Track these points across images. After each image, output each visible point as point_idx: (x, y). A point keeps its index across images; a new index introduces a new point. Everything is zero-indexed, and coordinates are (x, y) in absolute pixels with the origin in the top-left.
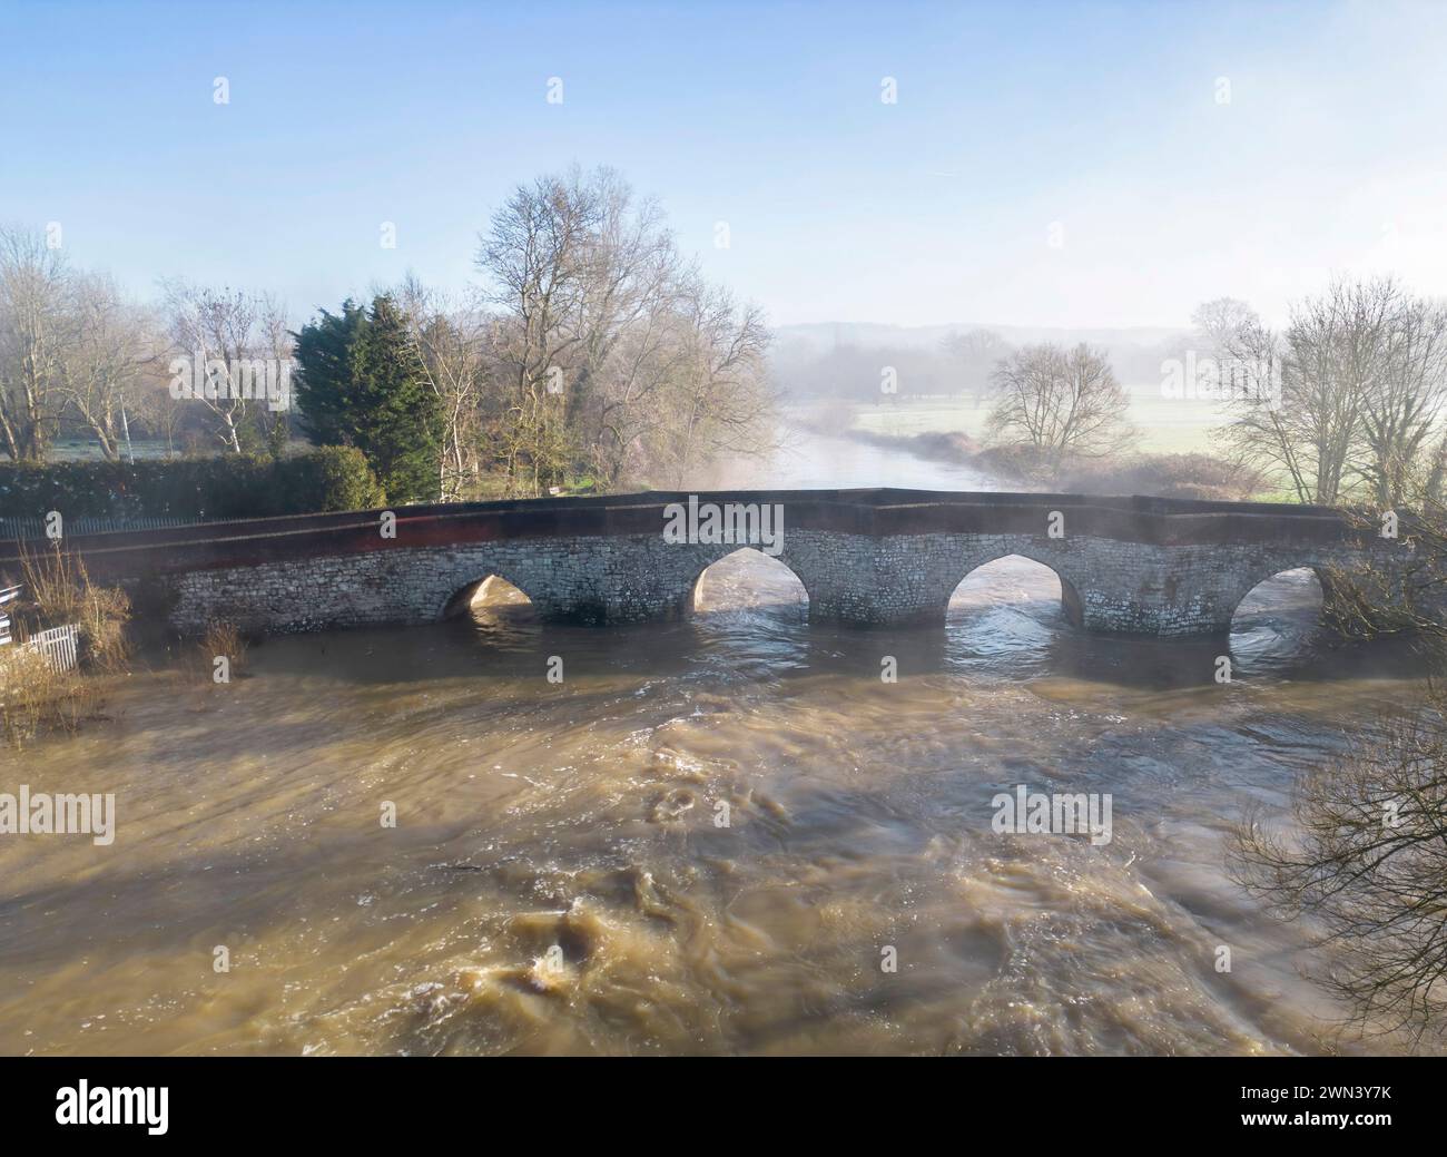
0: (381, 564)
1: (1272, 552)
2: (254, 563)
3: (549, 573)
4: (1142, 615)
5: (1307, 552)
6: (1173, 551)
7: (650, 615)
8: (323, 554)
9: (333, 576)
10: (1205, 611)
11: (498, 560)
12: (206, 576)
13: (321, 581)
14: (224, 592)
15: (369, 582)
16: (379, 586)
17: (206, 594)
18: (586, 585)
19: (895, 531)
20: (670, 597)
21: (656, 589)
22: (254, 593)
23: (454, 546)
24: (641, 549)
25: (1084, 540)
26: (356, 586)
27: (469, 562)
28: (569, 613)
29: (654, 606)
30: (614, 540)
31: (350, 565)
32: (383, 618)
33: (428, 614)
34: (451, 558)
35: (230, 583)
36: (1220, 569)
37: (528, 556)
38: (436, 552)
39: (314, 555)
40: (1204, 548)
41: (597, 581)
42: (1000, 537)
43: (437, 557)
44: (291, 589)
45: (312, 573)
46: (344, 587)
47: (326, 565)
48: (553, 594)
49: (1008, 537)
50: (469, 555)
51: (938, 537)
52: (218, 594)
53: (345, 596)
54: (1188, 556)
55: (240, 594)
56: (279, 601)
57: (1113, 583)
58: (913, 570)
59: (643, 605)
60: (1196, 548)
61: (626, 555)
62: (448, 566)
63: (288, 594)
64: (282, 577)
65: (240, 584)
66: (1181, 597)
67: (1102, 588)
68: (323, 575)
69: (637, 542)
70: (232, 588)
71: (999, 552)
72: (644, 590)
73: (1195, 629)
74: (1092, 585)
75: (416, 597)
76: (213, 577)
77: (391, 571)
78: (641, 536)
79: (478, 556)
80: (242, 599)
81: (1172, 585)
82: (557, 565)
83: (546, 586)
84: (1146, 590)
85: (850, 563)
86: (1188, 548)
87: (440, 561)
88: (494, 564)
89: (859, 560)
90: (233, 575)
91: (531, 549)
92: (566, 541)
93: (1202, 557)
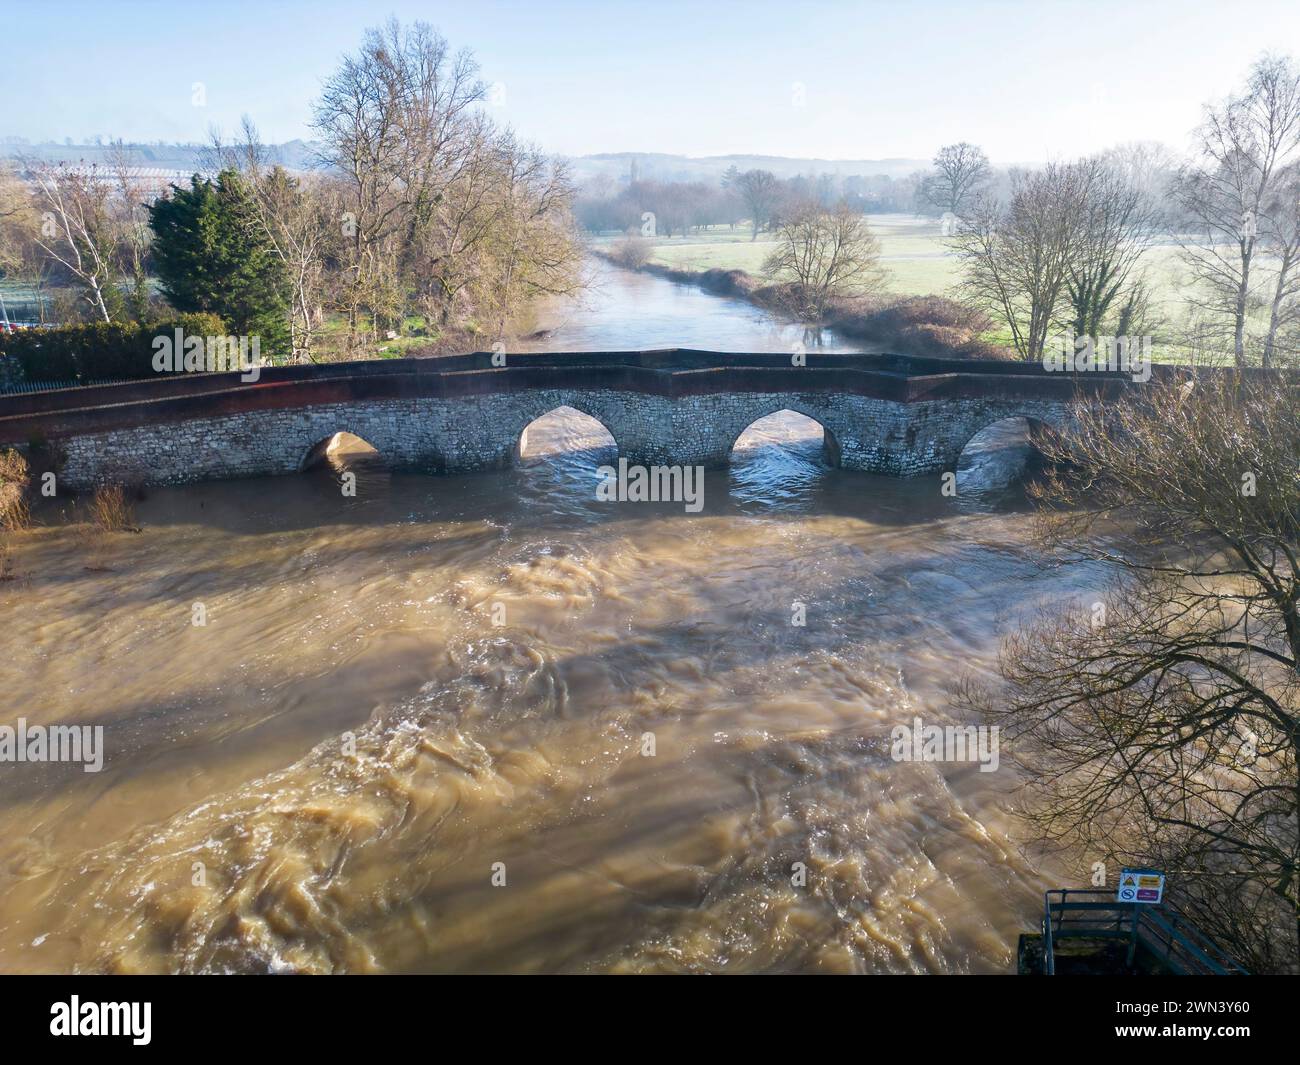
0: (245, 424)
1: (992, 404)
2: (131, 427)
3: (394, 430)
4: (888, 458)
5: (1019, 405)
6: (914, 407)
7: (483, 465)
8: (195, 417)
9: (203, 435)
10: (937, 454)
11: (348, 419)
12: (89, 439)
13: (193, 440)
14: (106, 452)
15: (236, 440)
16: (246, 443)
17: (90, 454)
18: (426, 440)
19: (688, 392)
20: (500, 448)
21: (488, 443)
22: (134, 452)
23: (310, 407)
24: (474, 408)
25: (843, 396)
26: (224, 443)
27: (324, 421)
28: (413, 464)
29: (486, 456)
30: (449, 401)
31: (218, 426)
32: (251, 470)
33: (291, 466)
34: (307, 418)
35: (111, 444)
36: (950, 419)
37: (375, 415)
38: (293, 413)
39: (185, 418)
40: (938, 402)
41: (436, 436)
42: (774, 395)
43: (295, 417)
44: (167, 448)
45: (185, 434)
46: (214, 445)
47: (197, 426)
48: (398, 447)
49: (781, 395)
50: (323, 415)
51: (723, 396)
52: (101, 454)
53: (216, 452)
54: (926, 410)
55: (121, 453)
56: (157, 458)
57: (865, 432)
58: (704, 425)
59: (477, 455)
60: (932, 402)
61: (460, 413)
62: (305, 425)
63: (164, 452)
64: (158, 438)
65: (120, 446)
66: (918, 443)
67: (856, 436)
68: (194, 435)
69: (471, 402)
70: (112, 448)
71: (774, 408)
72: (477, 443)
73: (929, 468)
74: (848, 434)
75: (279, 452)
76: (95, 440)
77: (255, 430)
78: (473, 397)
79: (331, 416)
80: (123, 458)
81: (911, 435)
82: (400, 423)
83: (392, 440)
84: (891, 438)
85: (651, 419)
86: (925, 403)
87: (298, 421)
88: (345, 422)
89: (660, 417)
90: (113, 438)
91: (377, 409)
92: (408, 402)
93: (936, 411)
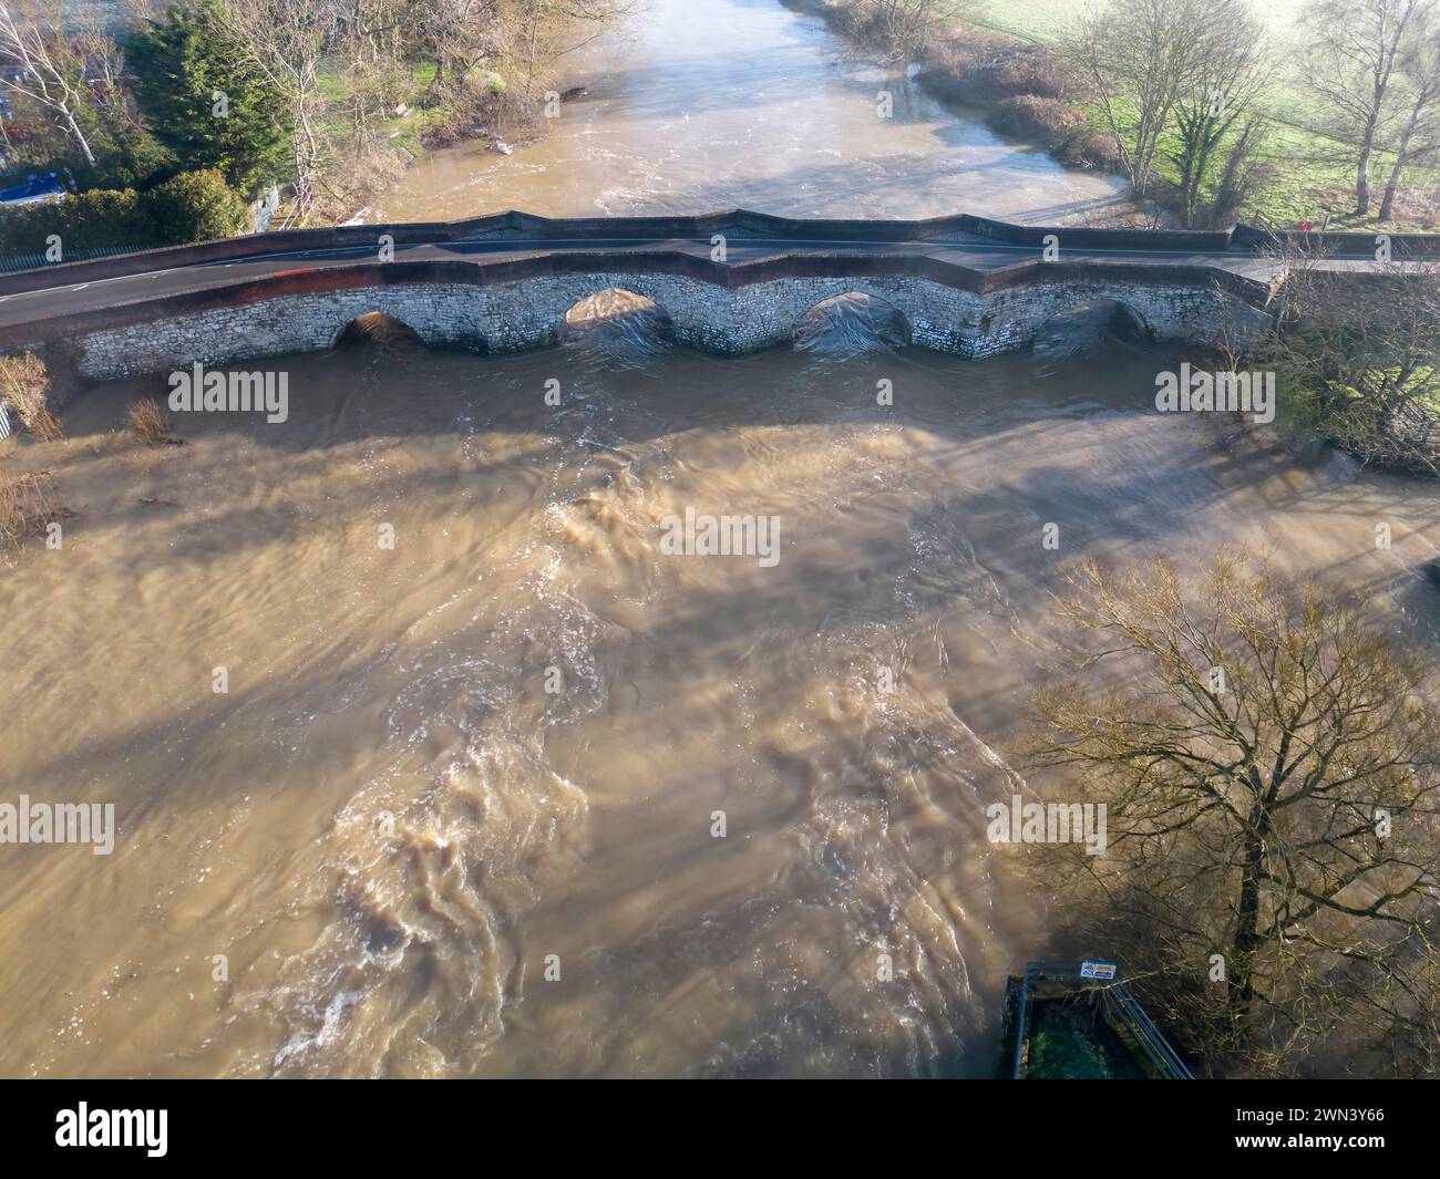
0: (269, 309)
1: (1074, 288)
2: (150, 320)
3: (430, 311)
4: (960, 342)
5: (1103, 289)
6: (989, 298)
7: (528, 343)
8: (215, 307)
9: (226, 323)
10: (1013, 334)
11: (380, 301)
12: (107, 335)
13: (216, 327)
14: (126, 344)
15: (262, 323)
16: (272, 326)
17: (109, 347)
18: (465, 321)
19: (749, 281)
20: (546, 327)
21: (532, 322)
22: (155, 342)
23: (338, 291)
24: (515, 292)
25: (915, 280)
26: (249, 328)
27: (353, 303)
28: (453, 341)
29: (532, 335)
30: (490, 288)
31: (241, 313)
32: (281, 350)
33: (322, 343)
34: (336, 301)
35: (130, 337)
36: (1029, 302)
37: (408, 297)
38: (320, 297)
39: (206, 309)
40: (1016, 289)
41: (476, 320)
42: (841, 279)
43: (323, 300)
44: (189, 336)
45: (207, 322)
46: (239, 330)
47: (219, 315)
48: (436, 326)
49: (848, 279)
50: (353, 298)
51: (787, 281)
52: (121, 346)
53: (241, 336)
54: (1002, 298)
55: (142, 344)
56: (179, 345)
57: (938, 316)
58: (766, 308)
59: (522, 335)
60: (1009, 290)
61: (500, 298)
62: (335, 307)
63: (187, 340)
64: (179, 328)
65: (140, 338)
66: (993, 328)
67: (929, 318)
68: (218, 322)
69: (513, 287)
70: (133, 341)
71: (841, 291)
72: (521, 324)
73: (1004, 348)
74: (920, 314)
75: (308, 332)
76: (114, 335)
77: (281, 313)
78: (514, 283)
79: (361, 298)
80: (145, 348)
81: (986, 321)
82: (436, 305)
83: (429, 320)
84: (965, 324)
85: (709, 304)
86: (1002, 292)
87: (326, 303)
88: (377, 304)
89: (717, 304)
90: (132, 331)
91: (410, 292)
92: (443, 287)
93: (1014, 297)
